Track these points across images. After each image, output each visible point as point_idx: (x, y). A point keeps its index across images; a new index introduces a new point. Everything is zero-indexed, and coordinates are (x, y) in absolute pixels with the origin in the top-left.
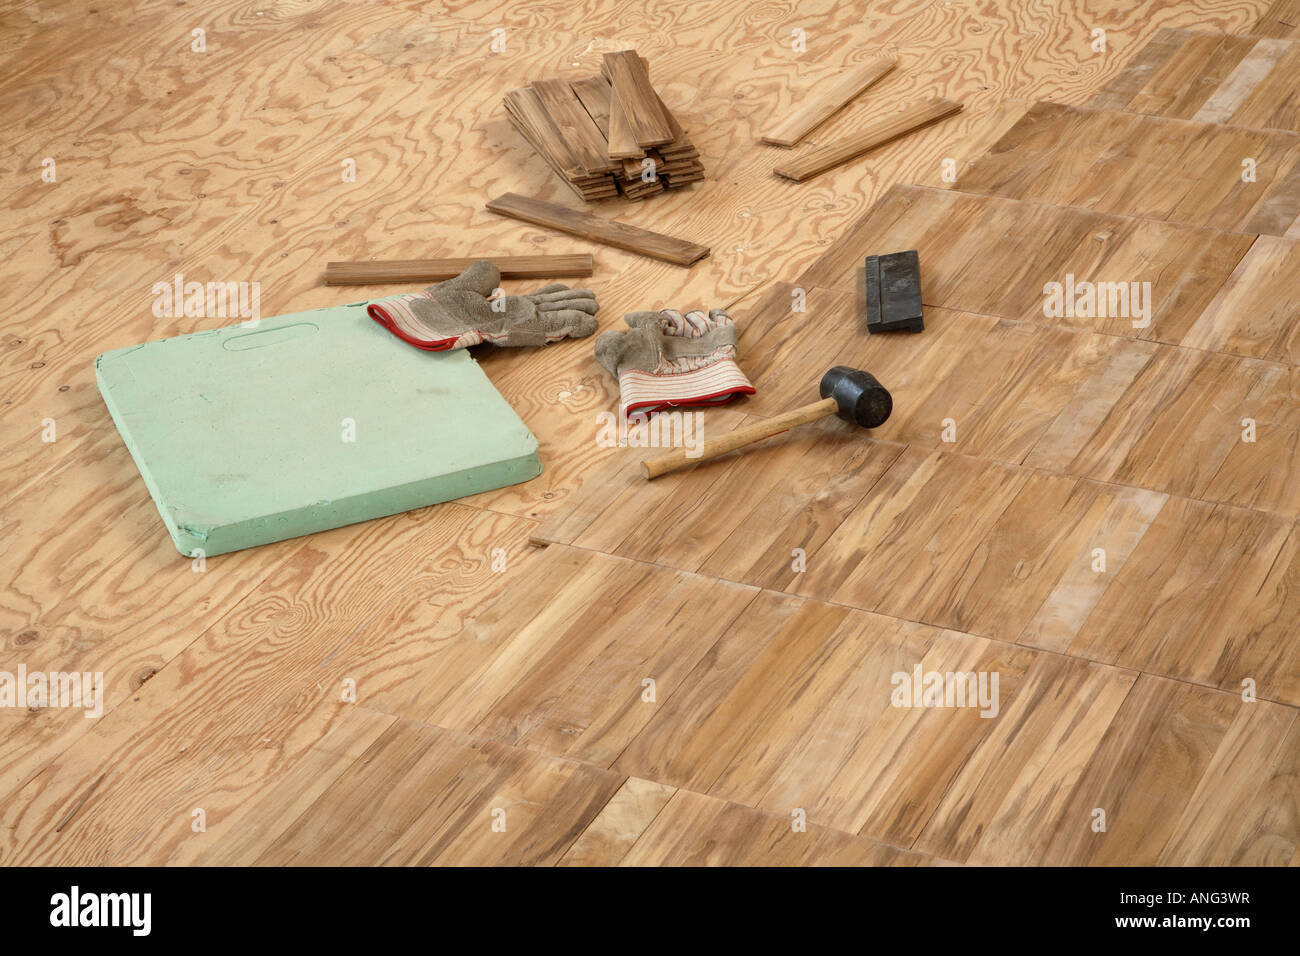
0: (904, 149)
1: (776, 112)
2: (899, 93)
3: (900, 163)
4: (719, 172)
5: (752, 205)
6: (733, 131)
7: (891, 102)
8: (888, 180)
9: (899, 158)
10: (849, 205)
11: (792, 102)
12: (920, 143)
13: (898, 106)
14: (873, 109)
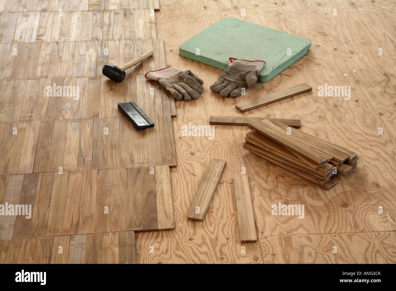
0: (192, 190)
1: (261, 197)
2: (224, 225)
3: (187, 183)
4: (247, 160)
5: (220, 149)
6: (266, 182)
7: (222, 217)
8: (183, 172)
9: (190, 184)
10: (186, 156)
11: (261, 205)
12: (189, 196)
13: (216, 215)
14: (225, 210)
